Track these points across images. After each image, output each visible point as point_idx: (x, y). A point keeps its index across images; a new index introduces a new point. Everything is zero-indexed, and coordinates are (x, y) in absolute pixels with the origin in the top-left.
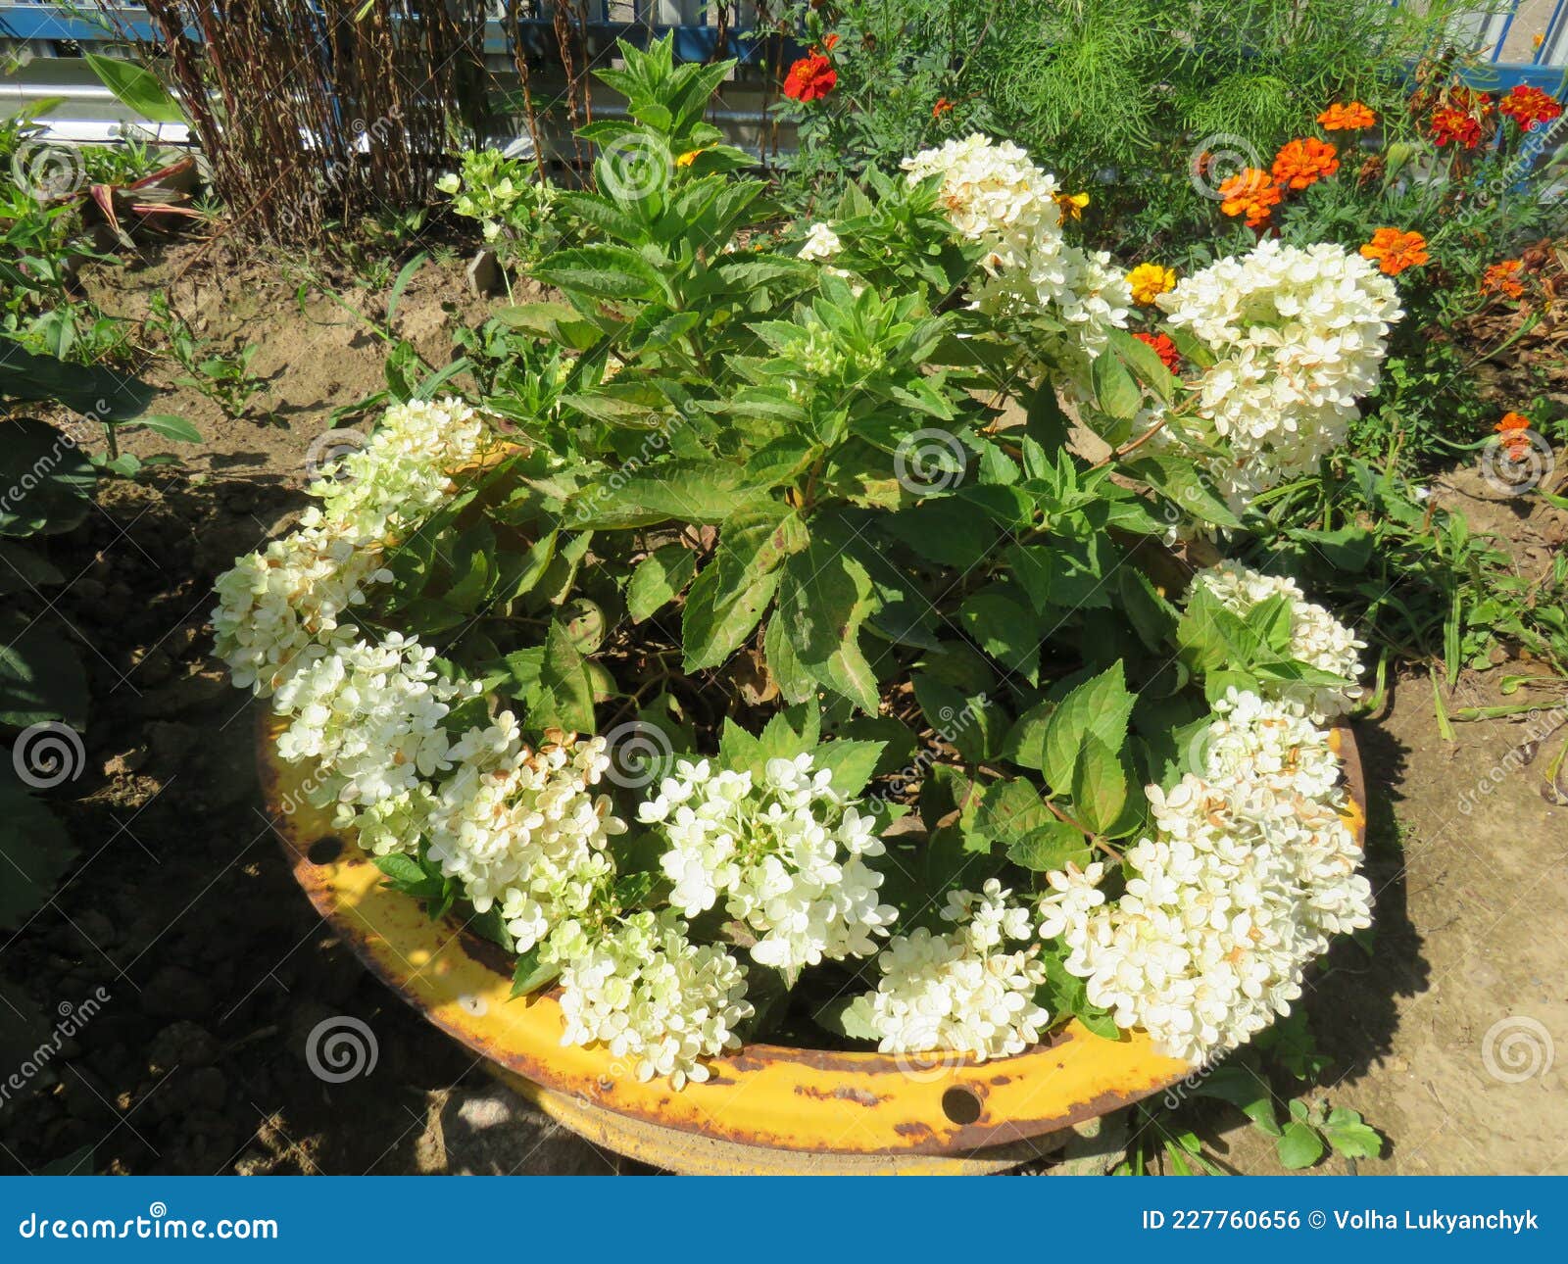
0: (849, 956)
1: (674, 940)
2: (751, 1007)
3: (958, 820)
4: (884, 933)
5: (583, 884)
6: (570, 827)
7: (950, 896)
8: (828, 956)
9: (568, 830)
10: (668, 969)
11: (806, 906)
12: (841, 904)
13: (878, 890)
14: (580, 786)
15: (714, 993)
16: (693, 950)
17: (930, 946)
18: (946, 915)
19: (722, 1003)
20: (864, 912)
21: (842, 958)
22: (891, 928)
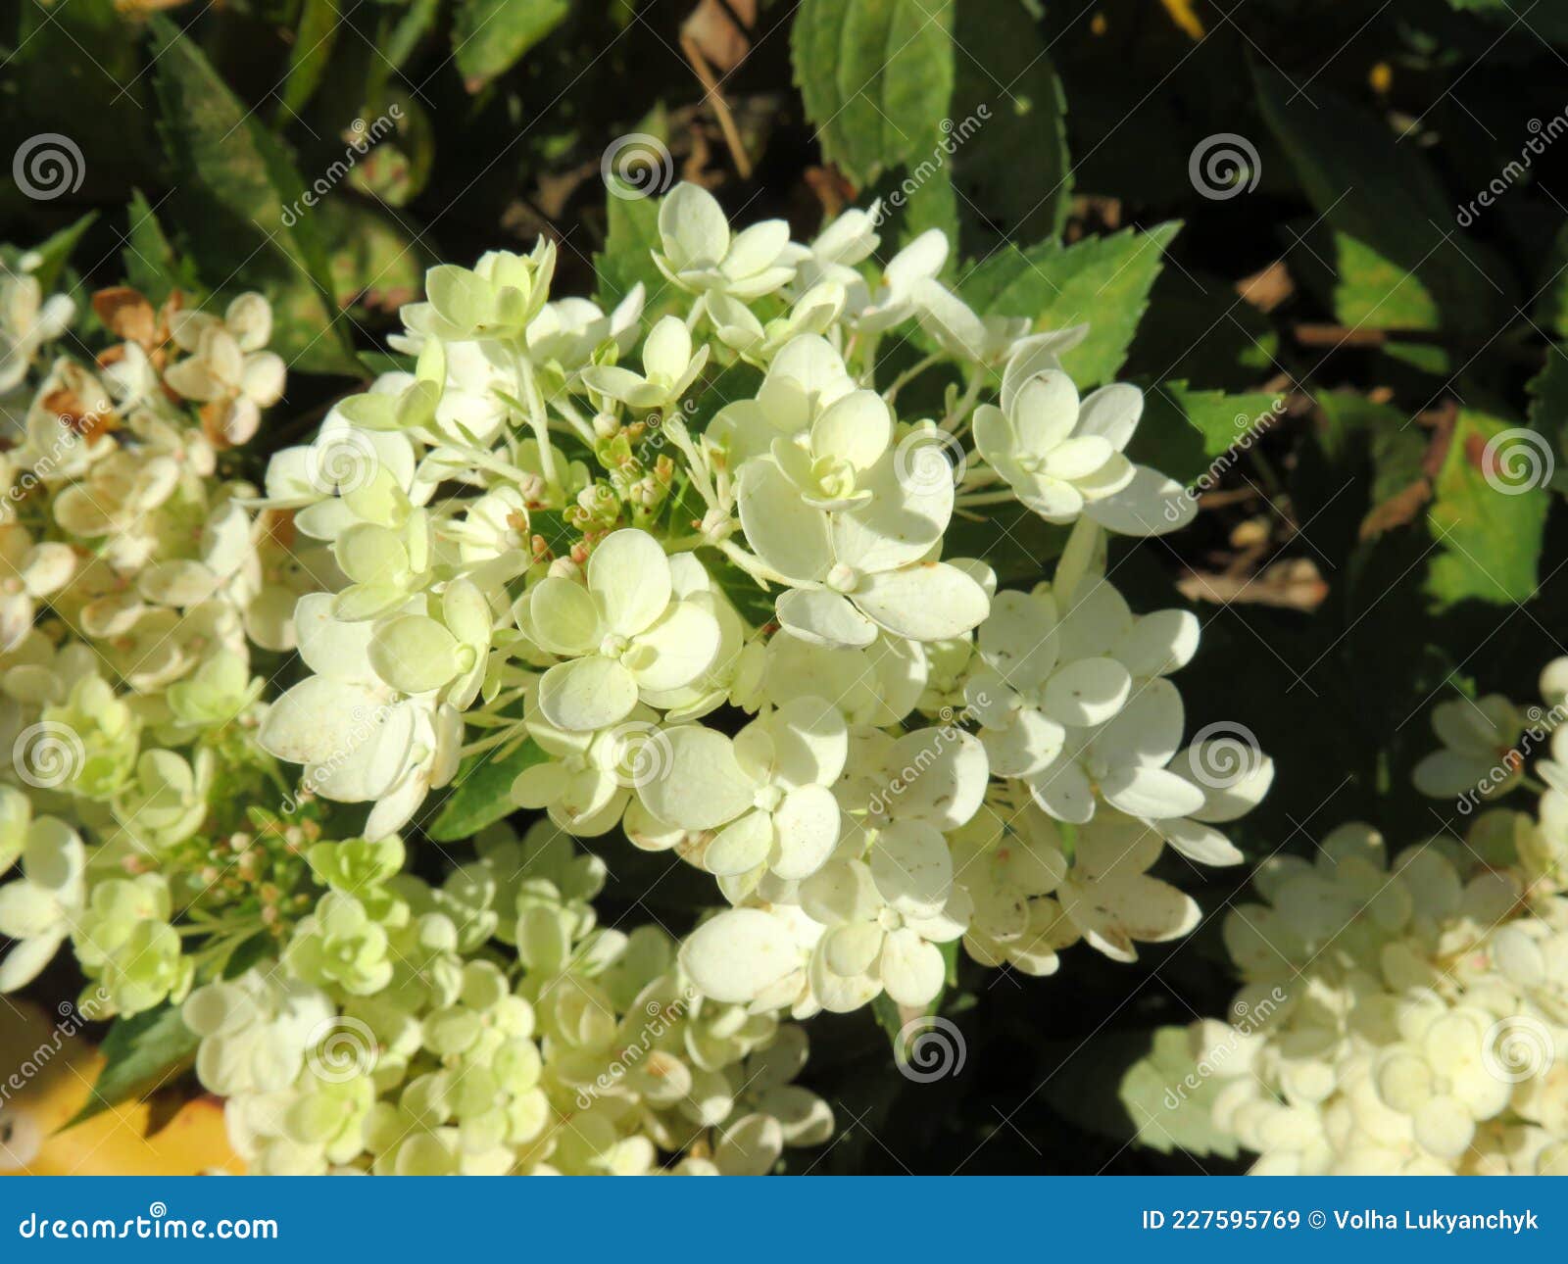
0: (1077, 955)
1: (543, 919)
2: (821, 1111)
3: (1424, 508)
4: (1219, 852)
5: (187, 752)
6: (191, 589)
7: (1443, 720)
8: (986, 958)
9: (175, 597)
10: (515, 1015)
11: (831, 753)
12: (1007, 742)
13: (1181, 678)
14: (203, 458)
15: (678, 1082)
16: (613, 943)
17: (1392, 879)
18: (1433, 778)
19: (715, 1109)
20: (1122, 772)
21: (1047, 965)
22: (1248, 829)
